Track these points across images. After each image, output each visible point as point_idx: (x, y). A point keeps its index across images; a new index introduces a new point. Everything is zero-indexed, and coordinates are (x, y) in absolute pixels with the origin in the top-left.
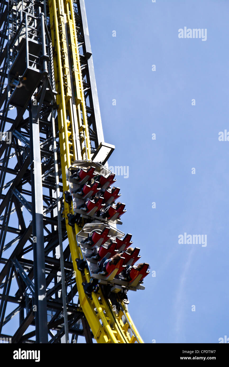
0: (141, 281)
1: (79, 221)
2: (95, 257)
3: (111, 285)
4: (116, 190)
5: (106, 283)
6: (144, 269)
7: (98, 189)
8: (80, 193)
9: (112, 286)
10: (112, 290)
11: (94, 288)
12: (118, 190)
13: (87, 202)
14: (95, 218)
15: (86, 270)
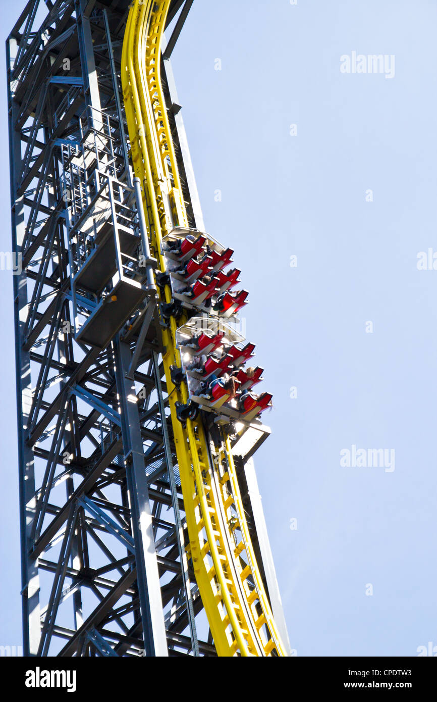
0: (258, 415)
1: (177, 312)
2: (199, 371)
3: (215, 413)
4: (235, 272)
5: (209, 410)
6: (265, 400)
7: (209, 268)
8: (182, 272)
9: (217, 416)
10: (216, 420)
11: (190, 413)
12: (238, 272)
13: (194, 284)
14: (202, 310)
15: (182, 384)
